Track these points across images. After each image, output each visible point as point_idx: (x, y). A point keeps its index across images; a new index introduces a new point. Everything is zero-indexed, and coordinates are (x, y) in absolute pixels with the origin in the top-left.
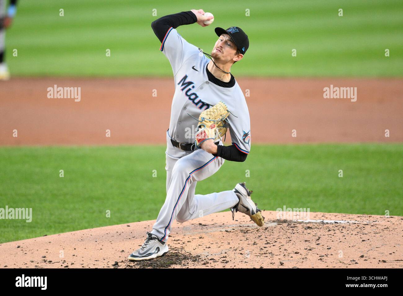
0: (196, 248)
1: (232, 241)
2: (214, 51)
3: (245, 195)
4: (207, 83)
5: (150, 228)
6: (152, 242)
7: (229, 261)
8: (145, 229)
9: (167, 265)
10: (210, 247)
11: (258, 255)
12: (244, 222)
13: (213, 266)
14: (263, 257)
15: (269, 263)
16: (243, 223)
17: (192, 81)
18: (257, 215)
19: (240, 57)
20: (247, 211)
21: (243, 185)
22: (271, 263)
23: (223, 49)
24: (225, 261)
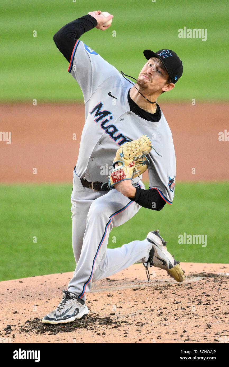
0: (104, 309)
1: (147, 300)
2: (141, 78)
3: (160, 245)
4: (128, 113)
5: (47, 284)
6: (70, 302)
7: (145, 324)
8: (41, 285)
9: (70, 329)
10: (121, 307)
11: (180, 316)
12: (161, 276)
13: (126, 330)
14: (187, 319)
15: (194, 326)
16: (160, 278)
17: (109, 111)
18: (175, 268)
19: (171, 87)
20: (163, 264)
21: (156, 233)
22: (196, 326)
23: (152, 77)
24: (141, 324)
